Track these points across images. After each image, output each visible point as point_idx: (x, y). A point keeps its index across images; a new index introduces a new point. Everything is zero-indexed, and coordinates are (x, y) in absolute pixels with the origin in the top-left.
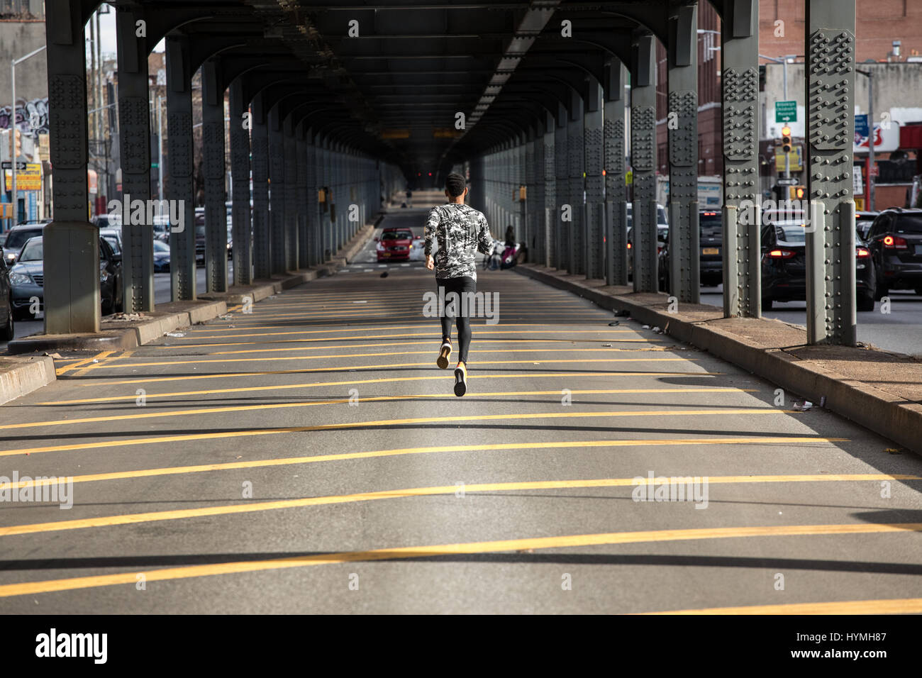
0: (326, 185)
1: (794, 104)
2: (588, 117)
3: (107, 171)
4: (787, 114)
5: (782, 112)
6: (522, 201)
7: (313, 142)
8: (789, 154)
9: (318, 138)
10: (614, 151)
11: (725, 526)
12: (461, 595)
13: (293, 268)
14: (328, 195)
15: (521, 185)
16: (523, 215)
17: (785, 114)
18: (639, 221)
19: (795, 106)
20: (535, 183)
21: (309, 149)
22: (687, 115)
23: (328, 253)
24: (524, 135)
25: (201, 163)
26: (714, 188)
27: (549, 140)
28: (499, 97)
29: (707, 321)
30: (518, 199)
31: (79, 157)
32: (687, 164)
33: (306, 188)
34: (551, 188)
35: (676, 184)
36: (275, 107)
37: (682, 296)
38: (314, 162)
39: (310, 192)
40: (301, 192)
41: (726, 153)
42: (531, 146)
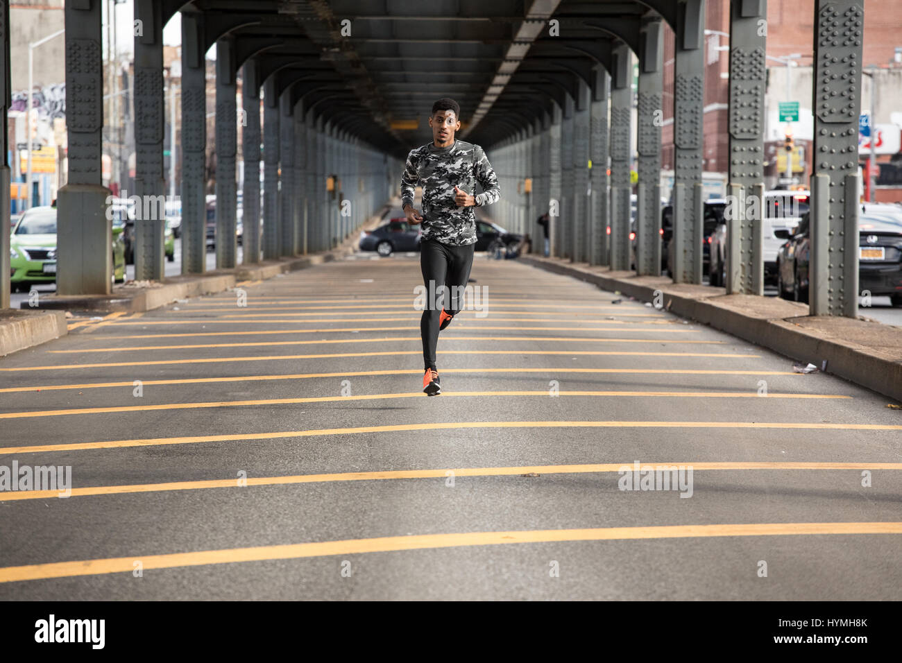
0: (335, 173)
1: (795, 105)
2: (596, 106)
3: (120, 158)
4: (788, 114)
5: (785, 112)
6: (527, 194)
7: (323, 130)
8: (790, 154)
9: (328, 126)
10: (620, 138)
11: (728, 460)
12: (467, 509)
13: (301, 252)
14: (337, 184)
15: (527, 177)
16: (527, 207)
17: (787, 113)
18: (643, 213)
19: (797, 107)
20: (540, 175)
21: (319, 136)
22: (694, 98)
23: (335, 240)
24: (530, 128)
25: (212, 154)
26: (717, 185)
27: (556, 131)
28: (507, 88)
29: (709, 298)
30: (523, 191)
31: (95, 120)
32: (693, 146)
33: (315, 175)
34: (556, 179)
35: (681, 166)
36: (287, 92)
37: (685, 277)
38: (324, 150)
39: (319, 179)
40: (311, 178)
41: (732, 131)
42: (538, 139)
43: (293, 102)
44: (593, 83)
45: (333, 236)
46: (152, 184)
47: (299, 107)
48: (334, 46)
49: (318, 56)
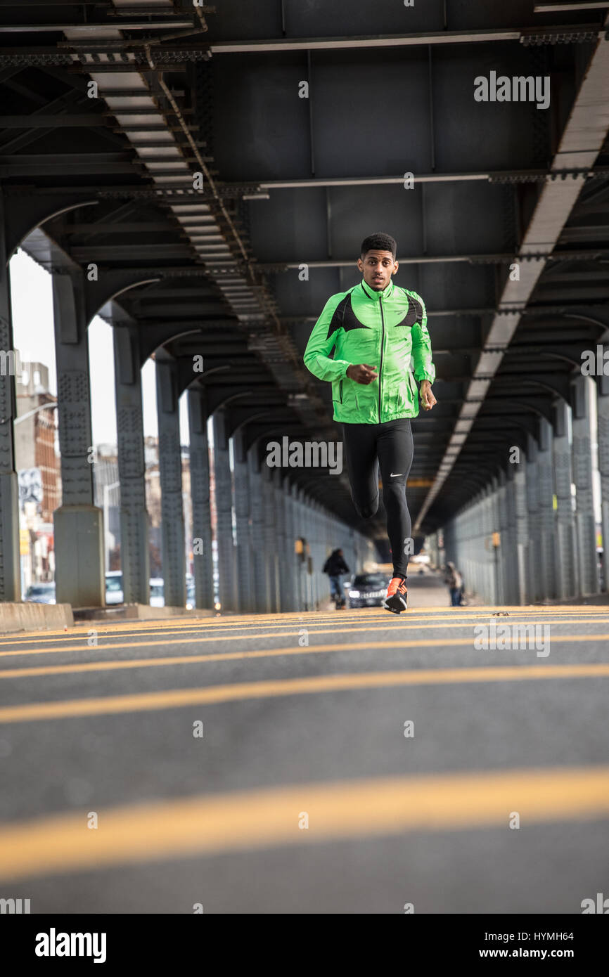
0: (303, 535)
2: (558, 442)
6: (496, 548)
7: (290, 492)
15: (495, 531)
16: (496, 561)
20: (507, 527)
21: (287, 499)
27: (520, 478)
30: (490, 547)
33: (284, 534)
34: (522, 525)
36: (255, 446)
38: (291, 513)
39: (289, 540)
40: (280, 538)
42: (502, 491)
43: (261, 459)
44: (554, 418)
46: (136, 515)
48: (300, 392)
49: (284, 405)
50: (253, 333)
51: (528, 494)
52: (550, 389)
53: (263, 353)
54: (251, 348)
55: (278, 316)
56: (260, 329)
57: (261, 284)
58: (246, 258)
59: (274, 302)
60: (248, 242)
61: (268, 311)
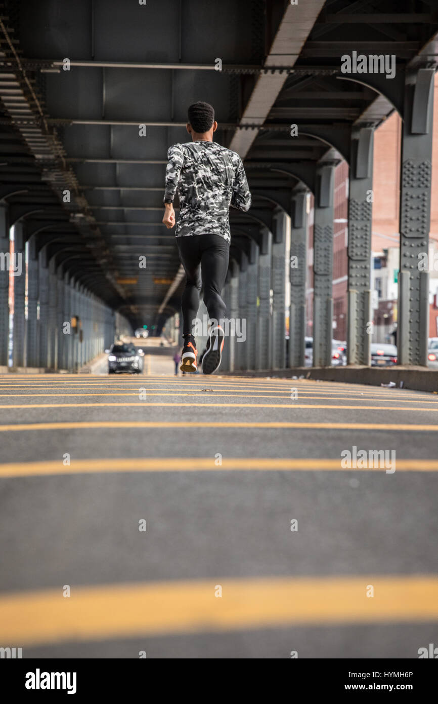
0: (77, 314)
2: (262, 258)
7: (69, 283)
9: (72, 280)
10: (279, 277)
13: (53, 367)
14: (79, 323)
21: (67, 288)
22: (327, 240)
23: (77, 364)
27: (235, 282)
32: (326, 273)
33: (63, 313)
35: (318, 286)
36: (44, 248)
37: (320, 362)
38: (69, 297)
39: (66, 318)
41: (350, 254)
43: (49, 258)
44: (260, 242)
45: (75, 360)
47: (52, 262)
48: (79, 212)
49: (67, 221)
50: (46, 168)
51: (240, 294)
52: (258, 221)
53: (53, 183)
54: (44, 179)
55: (64, 157)
56: (51, 166)
57: (52, 134)
58: (42, 114)
59: (62, 147)
60: (43, 103)
61: (57, 153)
